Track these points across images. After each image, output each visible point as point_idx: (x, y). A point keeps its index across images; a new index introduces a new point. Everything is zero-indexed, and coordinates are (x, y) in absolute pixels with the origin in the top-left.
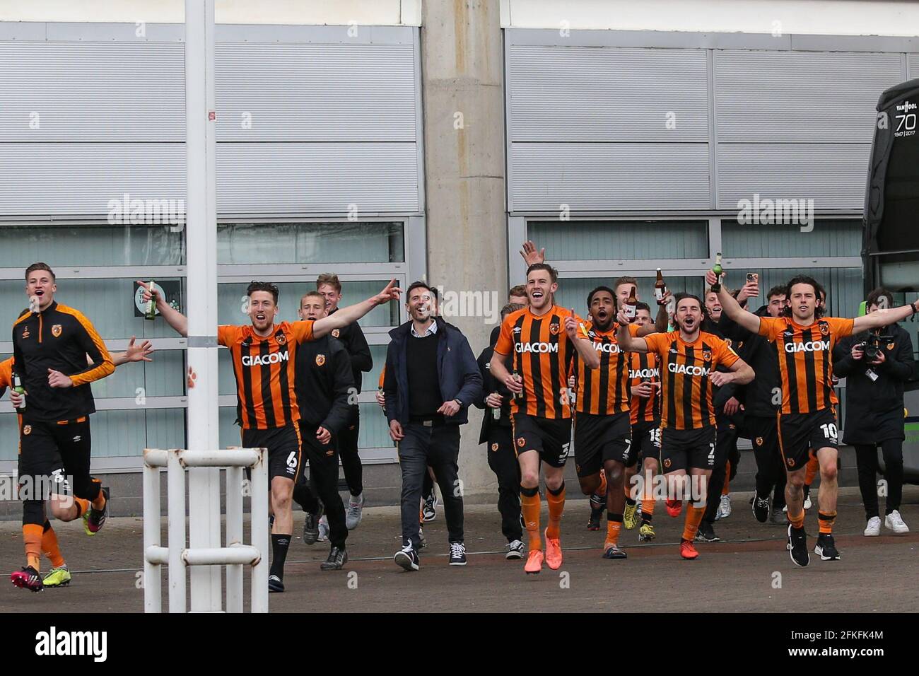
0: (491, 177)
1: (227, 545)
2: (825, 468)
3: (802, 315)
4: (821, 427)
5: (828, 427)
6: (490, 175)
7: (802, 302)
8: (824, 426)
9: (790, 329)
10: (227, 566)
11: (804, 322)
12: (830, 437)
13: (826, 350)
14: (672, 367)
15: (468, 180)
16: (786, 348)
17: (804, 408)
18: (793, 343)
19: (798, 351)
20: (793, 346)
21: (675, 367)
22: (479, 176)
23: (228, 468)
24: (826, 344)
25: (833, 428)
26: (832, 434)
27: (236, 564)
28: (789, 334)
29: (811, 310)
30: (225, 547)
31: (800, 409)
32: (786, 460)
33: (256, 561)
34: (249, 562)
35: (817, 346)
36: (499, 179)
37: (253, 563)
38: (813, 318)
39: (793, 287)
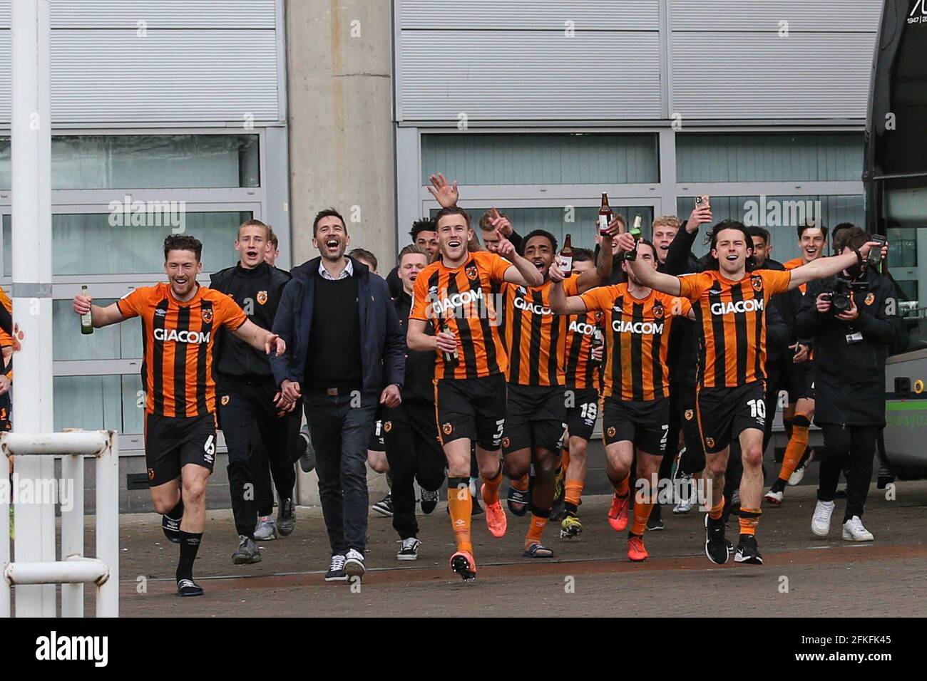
0: (375, 75)
1: (63, 558)
2: (748, 453)
3: (730, 268)
4: (749, 403)
5: (756, 404)
6: (372, 73)
7: (730, 251)
8: (751, 403)
9: (716, 286)
10: (63, 584)
11: (734, 276)
12: (758, 415)
13: (759, 310)
14: (617, 326)
15: (346, 82)
16: (713, 309)
17: (731, 380)
18: (720, 303)
19: (728, 312)
20: (721, 307)
21: (620, 325)
22: (358, 75)
23: (64, 457)
24: (759, 302)
25: (762, 405)
26: (760, 413)
27: (74, 583)
28: (715, 292)
29: (740, 262)
30: (60, 560)
31: (727, 381)
32: (705, 439)
33: (103, 579)
34: (95, 580)
35: (749, 306)
36: (386, 78)
37: (99, 581)
38: (744, 271)
39: (719, 234)
